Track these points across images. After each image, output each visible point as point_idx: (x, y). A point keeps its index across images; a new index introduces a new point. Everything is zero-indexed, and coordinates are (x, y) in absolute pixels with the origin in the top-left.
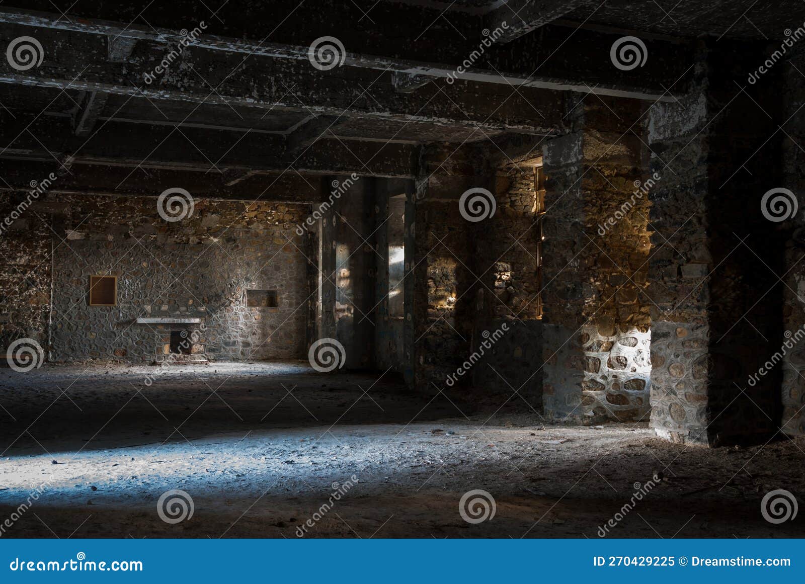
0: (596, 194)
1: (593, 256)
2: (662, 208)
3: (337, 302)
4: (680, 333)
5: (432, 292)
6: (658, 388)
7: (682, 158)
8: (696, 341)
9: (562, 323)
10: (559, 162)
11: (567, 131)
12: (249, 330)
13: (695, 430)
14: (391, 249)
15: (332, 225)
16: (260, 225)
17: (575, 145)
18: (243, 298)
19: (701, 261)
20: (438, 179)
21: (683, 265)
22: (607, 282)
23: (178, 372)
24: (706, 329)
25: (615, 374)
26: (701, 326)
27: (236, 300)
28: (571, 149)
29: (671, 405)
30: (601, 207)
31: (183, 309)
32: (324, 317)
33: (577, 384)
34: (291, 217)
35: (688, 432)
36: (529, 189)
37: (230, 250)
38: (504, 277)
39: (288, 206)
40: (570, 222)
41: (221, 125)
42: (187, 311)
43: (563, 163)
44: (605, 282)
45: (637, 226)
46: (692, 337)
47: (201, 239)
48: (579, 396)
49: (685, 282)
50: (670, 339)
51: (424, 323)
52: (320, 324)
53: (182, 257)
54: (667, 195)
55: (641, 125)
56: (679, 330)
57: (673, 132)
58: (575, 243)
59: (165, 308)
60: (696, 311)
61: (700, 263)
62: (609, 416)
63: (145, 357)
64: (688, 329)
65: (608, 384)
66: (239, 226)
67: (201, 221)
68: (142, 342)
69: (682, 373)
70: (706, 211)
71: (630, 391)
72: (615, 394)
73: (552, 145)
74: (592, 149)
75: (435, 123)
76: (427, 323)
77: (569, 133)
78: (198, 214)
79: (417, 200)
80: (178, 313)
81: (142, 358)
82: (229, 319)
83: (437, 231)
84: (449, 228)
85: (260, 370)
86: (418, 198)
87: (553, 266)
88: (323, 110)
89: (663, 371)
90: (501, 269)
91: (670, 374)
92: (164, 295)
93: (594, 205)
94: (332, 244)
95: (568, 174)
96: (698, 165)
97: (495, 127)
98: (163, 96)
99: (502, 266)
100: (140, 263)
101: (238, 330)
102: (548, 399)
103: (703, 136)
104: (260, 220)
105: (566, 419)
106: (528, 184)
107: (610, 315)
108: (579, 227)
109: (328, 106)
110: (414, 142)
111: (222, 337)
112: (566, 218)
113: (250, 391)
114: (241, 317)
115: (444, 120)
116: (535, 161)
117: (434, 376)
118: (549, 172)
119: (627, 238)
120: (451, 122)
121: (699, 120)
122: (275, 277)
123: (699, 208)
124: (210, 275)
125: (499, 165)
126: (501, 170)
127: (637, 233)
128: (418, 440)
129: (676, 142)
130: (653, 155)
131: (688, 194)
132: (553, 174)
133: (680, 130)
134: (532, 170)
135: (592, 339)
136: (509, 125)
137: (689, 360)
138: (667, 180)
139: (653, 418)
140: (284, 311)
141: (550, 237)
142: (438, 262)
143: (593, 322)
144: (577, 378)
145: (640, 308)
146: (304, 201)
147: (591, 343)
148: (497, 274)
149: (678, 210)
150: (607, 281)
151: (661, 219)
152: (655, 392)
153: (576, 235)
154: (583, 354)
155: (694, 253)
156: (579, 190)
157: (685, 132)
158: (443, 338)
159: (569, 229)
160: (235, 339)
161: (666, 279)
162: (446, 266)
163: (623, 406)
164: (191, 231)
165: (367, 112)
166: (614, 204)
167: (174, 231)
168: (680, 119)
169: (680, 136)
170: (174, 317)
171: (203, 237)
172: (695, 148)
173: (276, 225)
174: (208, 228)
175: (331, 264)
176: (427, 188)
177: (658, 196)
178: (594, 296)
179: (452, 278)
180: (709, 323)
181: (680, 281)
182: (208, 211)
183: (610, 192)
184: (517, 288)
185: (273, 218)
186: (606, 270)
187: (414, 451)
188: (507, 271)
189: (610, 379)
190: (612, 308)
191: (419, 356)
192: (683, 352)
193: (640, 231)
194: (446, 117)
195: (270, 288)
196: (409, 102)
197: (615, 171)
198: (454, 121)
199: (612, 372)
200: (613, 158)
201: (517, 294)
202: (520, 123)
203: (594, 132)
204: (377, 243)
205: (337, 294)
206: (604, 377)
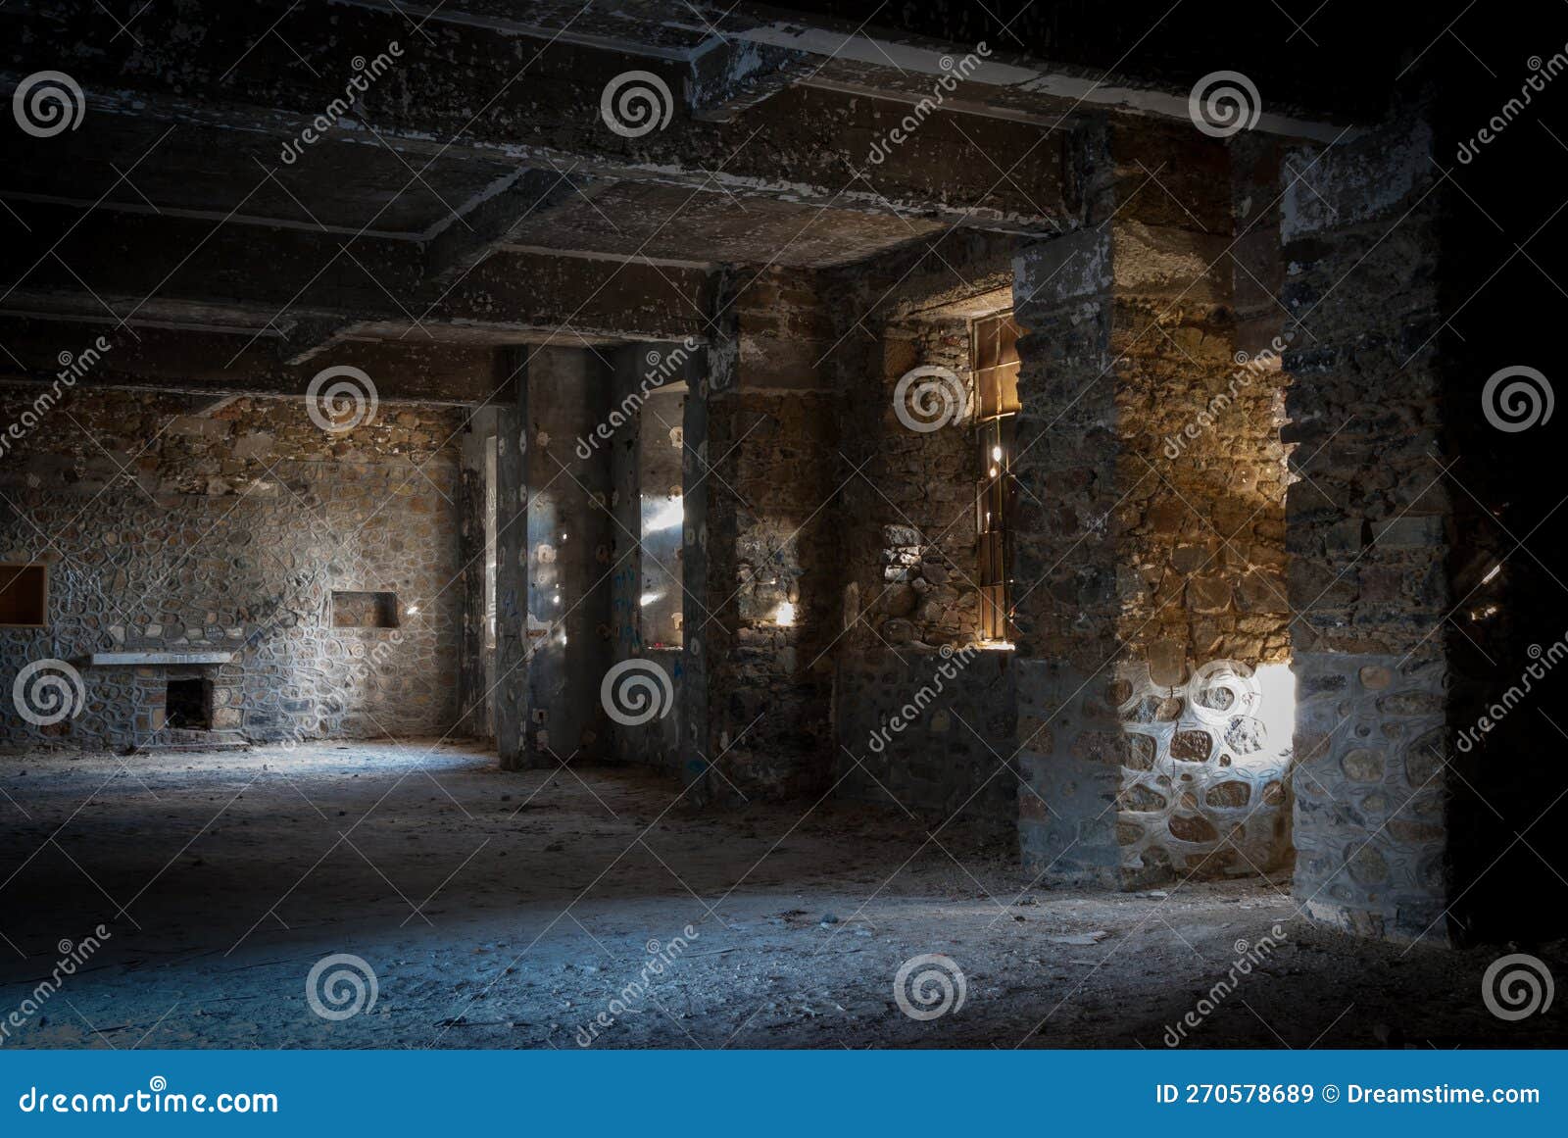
0: (1142, 364)
1: (1138, 504)
2: (1319, 389)
3: (529, 616)
4: (1369, 679)
5: (747, 592)
6: (1315, 808)
7: (1371, 272)
8: (1413, 696)
9: (1065, 658)
10: (1053, 294)
11: (1074, 224)
12: (338, 676)
13: (1414, 907)
14: (646, 501)
15: (520, 451)
16: (360, 454)
17: (1094, 253)
18: (325, 608)
19: (1424, 508)
20: (758, 344)
21: (1375, 520)
22: (1168, 564)
23: (183, 769)
24: (1440, 668)
25: (1187, 772)
26: (1426, 662)
27: (309, 614)
28: (1081, 263)
29: (1349, 846)
30: (1151, 394)
31: (195, 632)
32: (501, 649)
33: (1103, 797)
34: (427, 438)
35: (1394, 912)
36: (957, 366)
37: (295, 507)
38: (906, 559)
39: (419, 412)
40: (1082, 427)
41: (275, 216)
42: (204, 637)
43: (1064, 296)
44: (1163, 562)
45: (1227, 438)
46: (1402, 689)
47: (233, 485)
48: (1110, 824)
49: (1381, 559)
50: (1344, 694)
51: (729, 660)
52: (490, 664)
53: (191, 522)
54: (1332, 358)
55: (1233, 212)
56: (1367, 671)
57: (1344, 212)
58: (1095, 476)
59: (154, 631)
60: (1411, 626)
61: (1420, 516)
62: (1176, 866)
63: (111, 738)
64: (1391, 668)
65: (1173, 795)
66: (316, 457)
67: (234, 446)
68: (105, 705)
69: (1378, 773)
70: (1435, 394)
71: (1219, 810)
72: (1187, 817)
73: (1035, 257)
74: (1130, 265)
75: (781, 197)
76: (737, 659)
77: (1077, 229)
78: (226, 432)
79: (712, 392)
80: (183, 641)
81: (104, 739)
82: (293, 653)
83: (758, 457)
84: (781, 451)
85: (362, 763)
86: (713, 386)
87: (1041, 528)
88: (525, 155)
89: (1326, 767)
90: (898, 539)
91: (1346, 774)
92: (152, 603)
93: (1137, 390)
94: (518, 493)
95: (1076, 319)
96: (1413, 287)
97: (914, 210)
98: (127, 106)
99: (901, 533)
100: (100, 536)
101: (315, 678)
102: (1031, 829)
103: (1424, 218)
104: (360, 444)
105: (1077, 875)
106: (955, 356)
107: (1175, 638)
108: (1105, 438)
109: (537, 144)
110: (704, 265)
111: (279, 691)
112: (1072, 419)
113: (342, 814)
114: (319, 649)
115: (805, 189)
116: (975, 304)
117: (753, 775)
118: (1031, 317)
119: (1208, 465)
120: (820, 193)
121: (1415, 182)
122: (392, 564)
123: (1418, 386)
124: (253, 560)
125: (893, 314)
126: (897, 325)
127: (1227, 454)
128: (759, 943)
129: (1355, 236)
130: (1294, 269)
131: (1385, 354)
132: (1039, 323)
133: (1365, 208)
134: (965, 325)
135: (1138, 694)
136: (950, 205)
137: (1397, 743)
138: (1330, 324)
139: (1303, 878)
140: (412, 637)
141: (1033, 464)
142: (760, 525)
143: (1139, 655)
144: (1105, 782)
145: (1238, 621)
146: (458, 399)
147: (1137, 701)
148: (888, 552)
149: (1361, 392)
150: (1168, 561)
151: (1317, 414)
152: (1307, 816)
153: (1098, 457)
154: (1119, 728)
155: (1405, 493)
156: (1103, 356)
157: (1376, 211)
158: (772, 692)
159: (1080, 445)
160: (308, 697)
161: (1332, 553)
162: (778, 534)
163: (1205, 843)
164: (211, 467)
165: (628, 164)
166: (1179, 388)
167: (175, 467)
168: (1364, 181)
169: (1364, 221)
170: (175, 649)
171: (239, 479)
172: (1403, 247)
173: (396, 455)
174: (248, 461)
175: (515, 535)
176: (735, 365)
177: (1308, 362)
178: (1140, 595)
179: (791, 560)
180: (1447, 655)
181: (1368, 558)
182: (250, 425)
183: (1170, 360)
184: (932, 580)
185: (389, 440)
186: (1166, 537)
187: (760, 976)
188: (913, 545)
189: (1176, 783)
190: (1179, 623)
191: (720, 731)
192: (1379, 724)
193: (1234, 449)
194: (810, 181)
195: (383, 587)
196: (726, 143)
197: (1181, 314)
198: (826, 191)
199: (1180, 767)
200: (1175, 285)
201: (932, 595)
202: (971, 201)
203: (1136, 225)
204: (614, 490)
205: (530, 598)
206: (1164, 780)
